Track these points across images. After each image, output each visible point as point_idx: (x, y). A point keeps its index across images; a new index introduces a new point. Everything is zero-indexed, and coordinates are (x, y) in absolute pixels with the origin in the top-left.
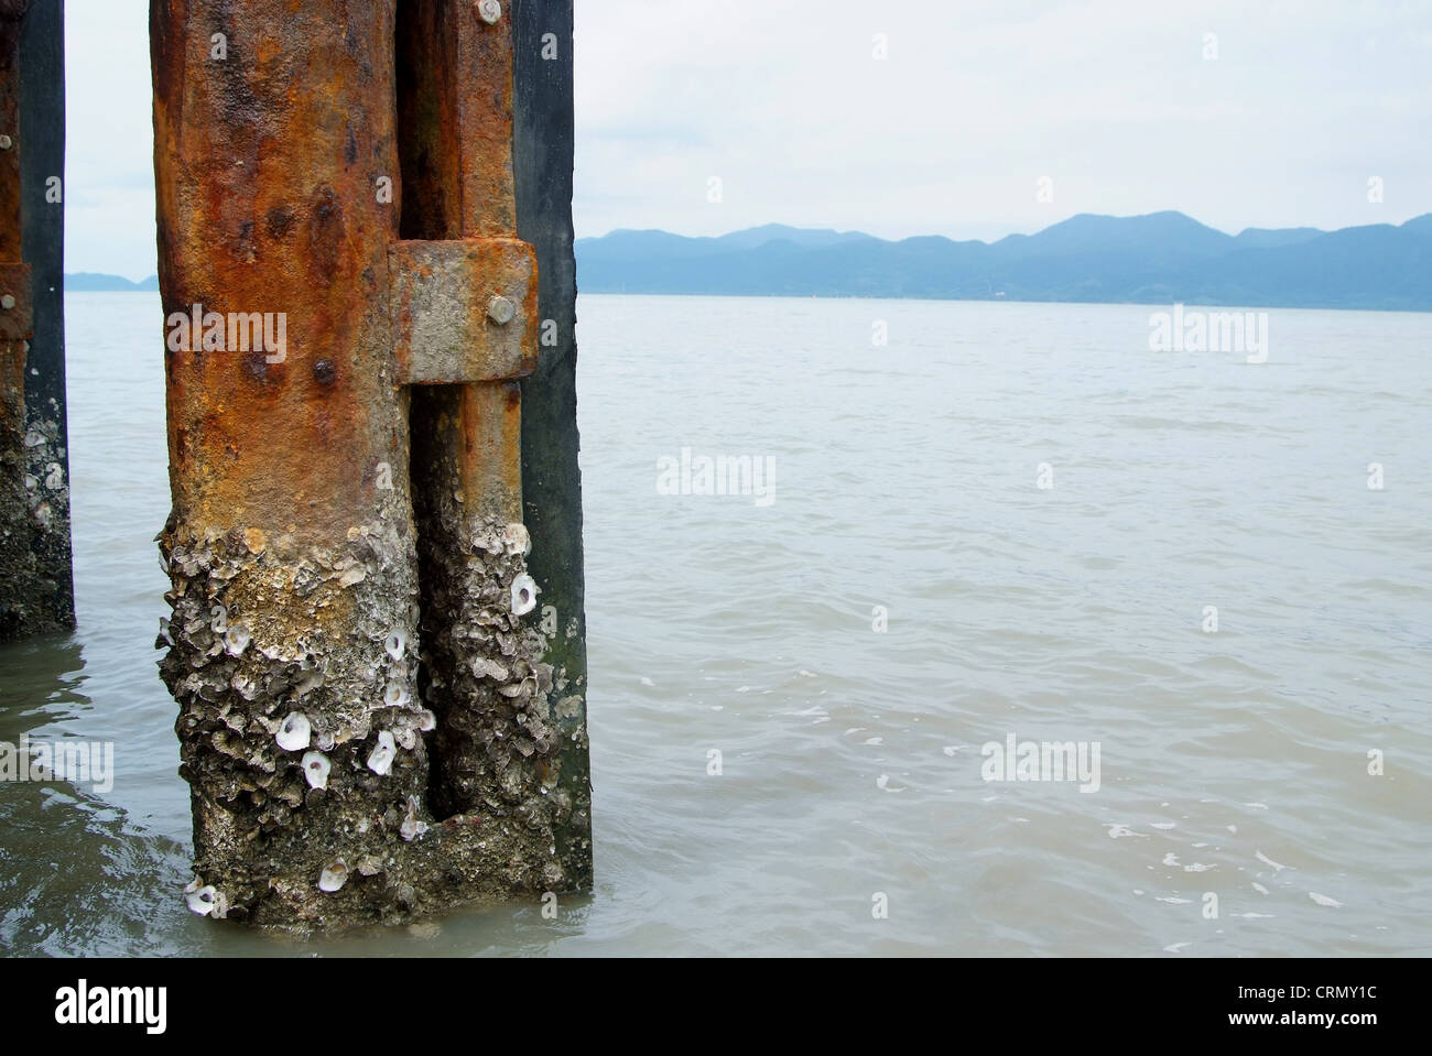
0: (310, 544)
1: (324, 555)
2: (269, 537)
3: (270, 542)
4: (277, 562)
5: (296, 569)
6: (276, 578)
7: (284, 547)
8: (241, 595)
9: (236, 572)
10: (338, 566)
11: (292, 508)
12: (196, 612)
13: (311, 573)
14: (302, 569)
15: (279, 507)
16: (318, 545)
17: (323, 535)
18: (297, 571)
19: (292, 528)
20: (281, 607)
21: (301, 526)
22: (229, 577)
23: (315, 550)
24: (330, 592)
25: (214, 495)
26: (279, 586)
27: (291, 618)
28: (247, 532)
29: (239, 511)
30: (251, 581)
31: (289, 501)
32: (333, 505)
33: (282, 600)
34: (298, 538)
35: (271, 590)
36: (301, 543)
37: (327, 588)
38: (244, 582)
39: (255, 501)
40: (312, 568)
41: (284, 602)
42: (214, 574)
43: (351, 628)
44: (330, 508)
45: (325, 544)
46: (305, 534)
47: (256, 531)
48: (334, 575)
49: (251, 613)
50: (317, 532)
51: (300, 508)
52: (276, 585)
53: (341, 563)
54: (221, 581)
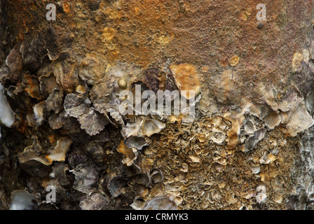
0: (256, 80)
1: (272, 94)
2: (206, 75)
3: (206, 82)
4: (214, 109)
5: (240, 116)
6: (214, 130)
7: (228, 88)
8: (164, 156)
9: (161, 126)
10: (285, 106)
11: (236, 33)
12: (91, 182)
13: (257, 119)
14: (247, 115)
15: (221, 32)
16: (264, 80)
17: (270, 67)
18: (243, 118)
19: (235, 60)
20: (219, 169)
21: (244, 56)
22: (149, 133)
23: (262, 88)
24: (275, 144)
25: (123, 19)
26: (219, 142)
27: (230, 182)
28: (175, 70)
29: (164, 40)
30: (181, 137)
31: (233, 23)
32: (280, 24)
33: (222, 159)
34: (241, 74)
35: (209, 147)
36: (244, 80)
37: (274, 137)
38: (171, 138)
39: (187, 26)
40: (257, 113)
41: (224, 162)
42: (129, 131)
43: (290, 189)
44: (277, 28)
45: (272, 78)
46: (251, 68)
47: (188, 67)
48: (281, 119)
49: (177, 179)
50: (263, 63)
51: (245, 32)
52: (215, 140)
53: (285, 102)
54: (136, 139)
